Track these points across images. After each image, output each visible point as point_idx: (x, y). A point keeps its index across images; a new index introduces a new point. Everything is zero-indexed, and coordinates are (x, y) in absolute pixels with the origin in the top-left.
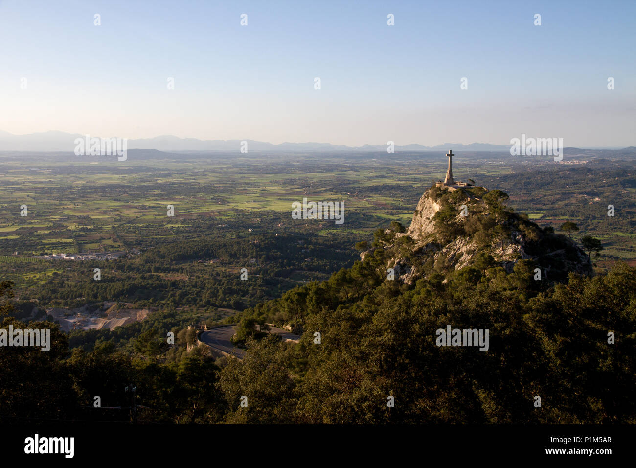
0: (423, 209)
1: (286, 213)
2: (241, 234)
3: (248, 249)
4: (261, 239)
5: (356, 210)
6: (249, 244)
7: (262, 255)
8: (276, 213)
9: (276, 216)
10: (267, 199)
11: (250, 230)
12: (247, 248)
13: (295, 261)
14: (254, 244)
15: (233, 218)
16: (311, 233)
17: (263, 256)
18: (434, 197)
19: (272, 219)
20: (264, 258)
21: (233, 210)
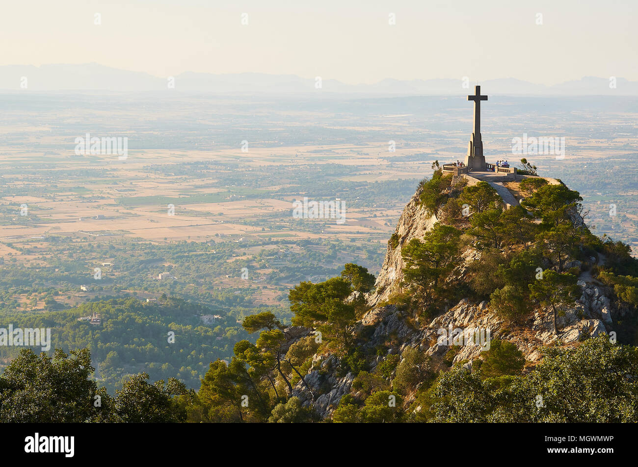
0: (409, 232)
1: (178, 246)
2: (60, 299)
3: (74, 337)
4: (107, 312)
5: (353, 240)
6: (75, 323)
7: (109, 350)
8: (153, 247)
9: (154, 254)
10: (133, 212)
11: (84, 288)
12: (72, 333)
13: (189, 368)
14: (87, 323)
15: (45, 259)
16: (237, 297)
17: (111, 355)
18: (432, 202)
19: (142, 262)
20: (113, 359)
21: (46, 240)
